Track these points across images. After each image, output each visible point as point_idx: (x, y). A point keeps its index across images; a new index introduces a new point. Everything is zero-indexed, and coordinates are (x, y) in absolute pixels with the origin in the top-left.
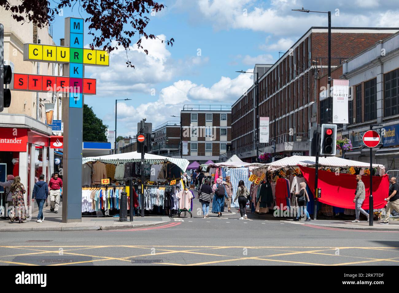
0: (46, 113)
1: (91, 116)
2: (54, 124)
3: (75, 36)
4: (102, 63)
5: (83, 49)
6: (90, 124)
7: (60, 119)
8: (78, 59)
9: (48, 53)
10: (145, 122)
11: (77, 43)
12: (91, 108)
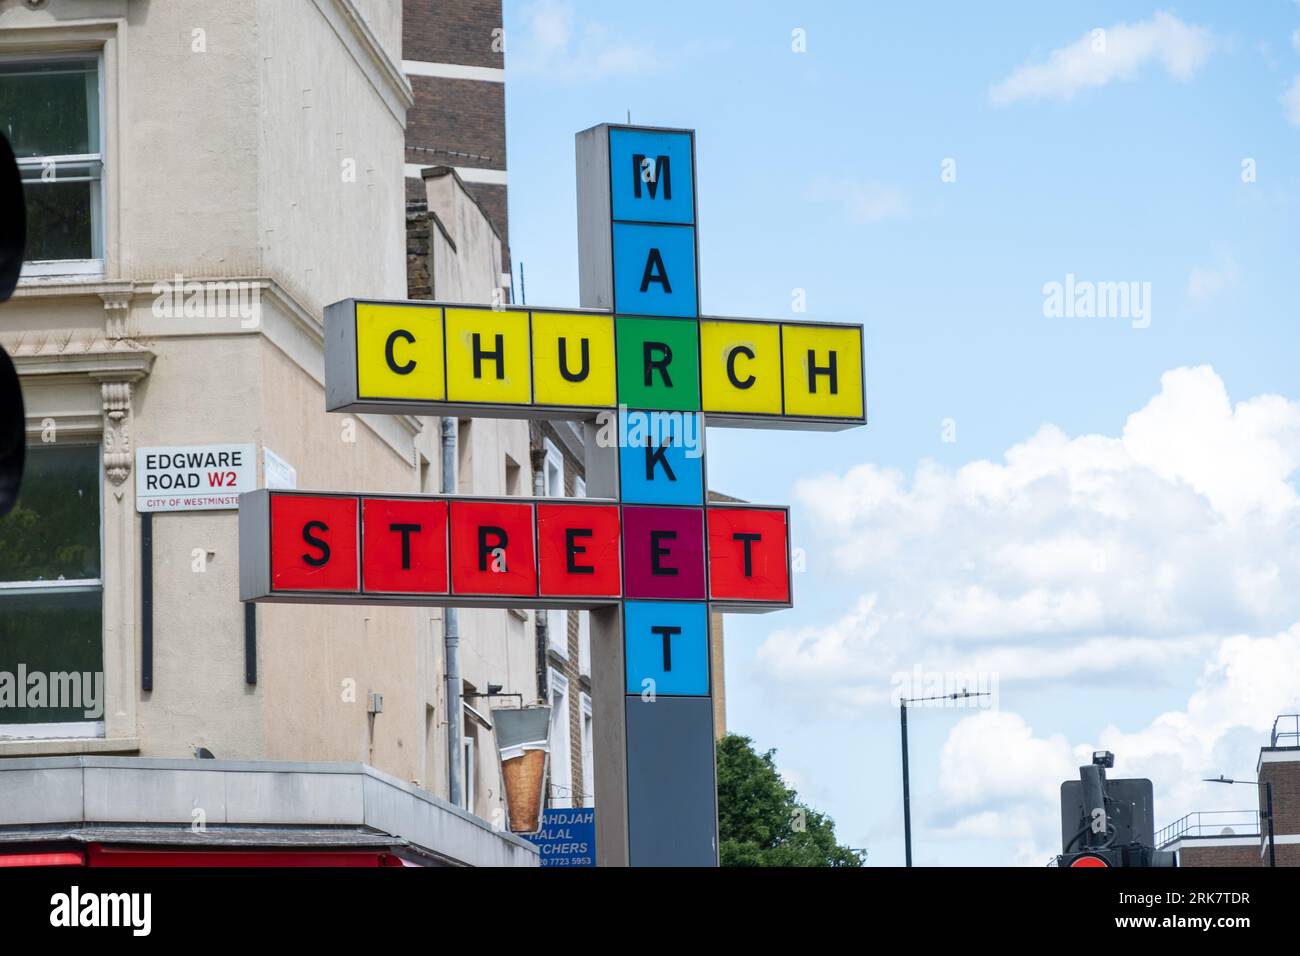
0: (505, 764)
1: (767, 796)
2: (554, 834)
3: (641, 242)
4: (821, 402)
5: (699, 319)
6: (766, 844)
7: (589, 803)
8: (668, 382)
9: (479, 355)
10: (1111, 774)
11: (656, 287)
12: (767, 758)
